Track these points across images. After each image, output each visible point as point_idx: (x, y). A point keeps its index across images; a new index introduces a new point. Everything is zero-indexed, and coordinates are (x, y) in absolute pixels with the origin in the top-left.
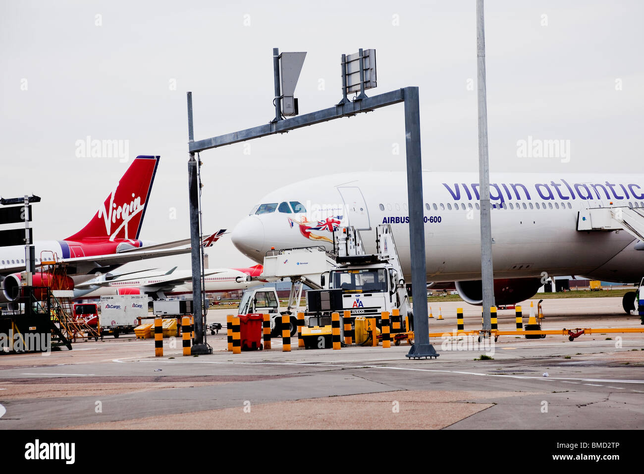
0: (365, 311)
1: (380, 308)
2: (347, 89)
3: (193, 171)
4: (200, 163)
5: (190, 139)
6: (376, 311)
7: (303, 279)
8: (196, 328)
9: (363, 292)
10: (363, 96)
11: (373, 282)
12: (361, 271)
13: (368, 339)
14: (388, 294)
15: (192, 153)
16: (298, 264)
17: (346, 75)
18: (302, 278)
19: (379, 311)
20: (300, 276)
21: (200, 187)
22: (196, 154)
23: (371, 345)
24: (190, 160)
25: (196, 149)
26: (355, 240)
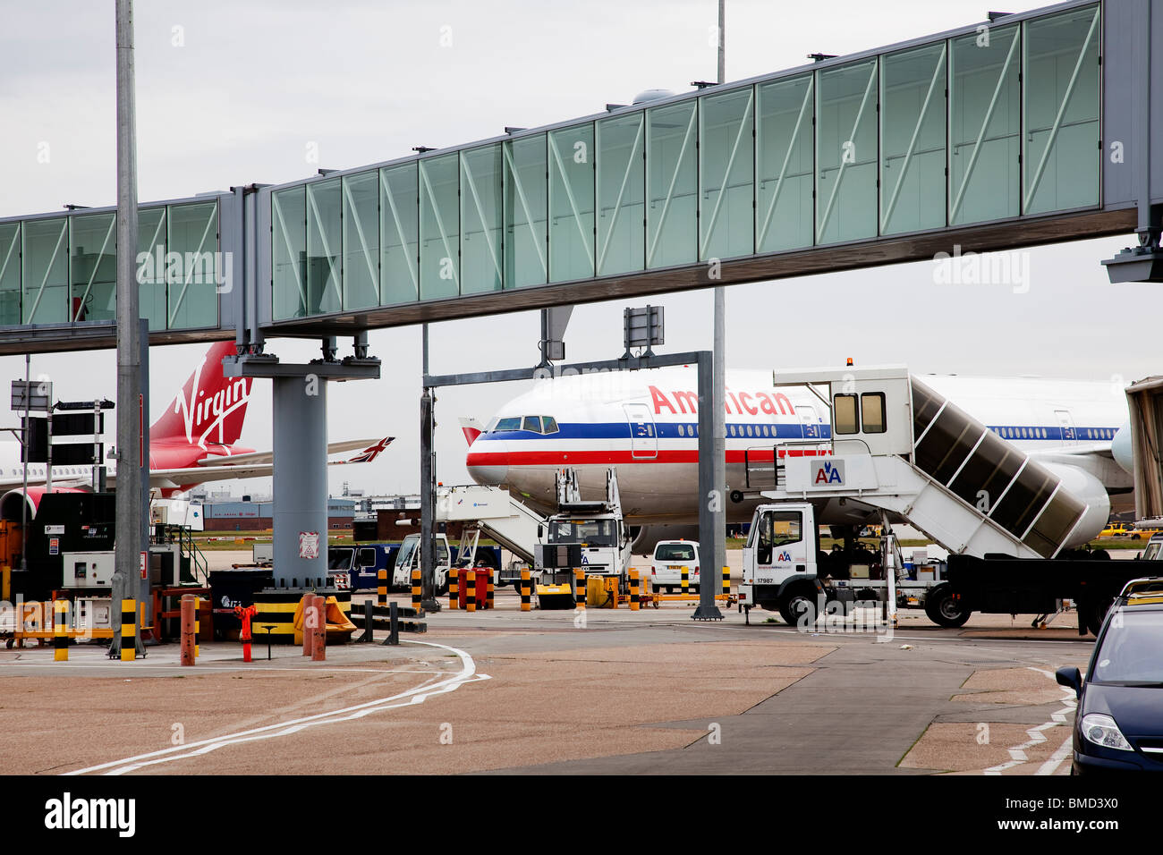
0: (591, 568)
1: (607, 565)
2: (629, 343)
3: (427, 407)
4: (434, 399)
5: (424, 372)
6: (603, 568)
7: (481, 524)
8: (425, 582)
9: (588, 547)
10: (649, 353)
11: (597, 534)
12: (586, 522)
13: (607, 601)
14: (618, 548)
15: (426, 389)
16: (475, 505)
17: (629, 329)
18: (479, 522)
19: (606, 568)
20: (477, 520)
21: (434, 426)
22: (430, 389)
23: (611, 607)
24: (424, 396)
25: (430, 383)
26: (573, 484)
